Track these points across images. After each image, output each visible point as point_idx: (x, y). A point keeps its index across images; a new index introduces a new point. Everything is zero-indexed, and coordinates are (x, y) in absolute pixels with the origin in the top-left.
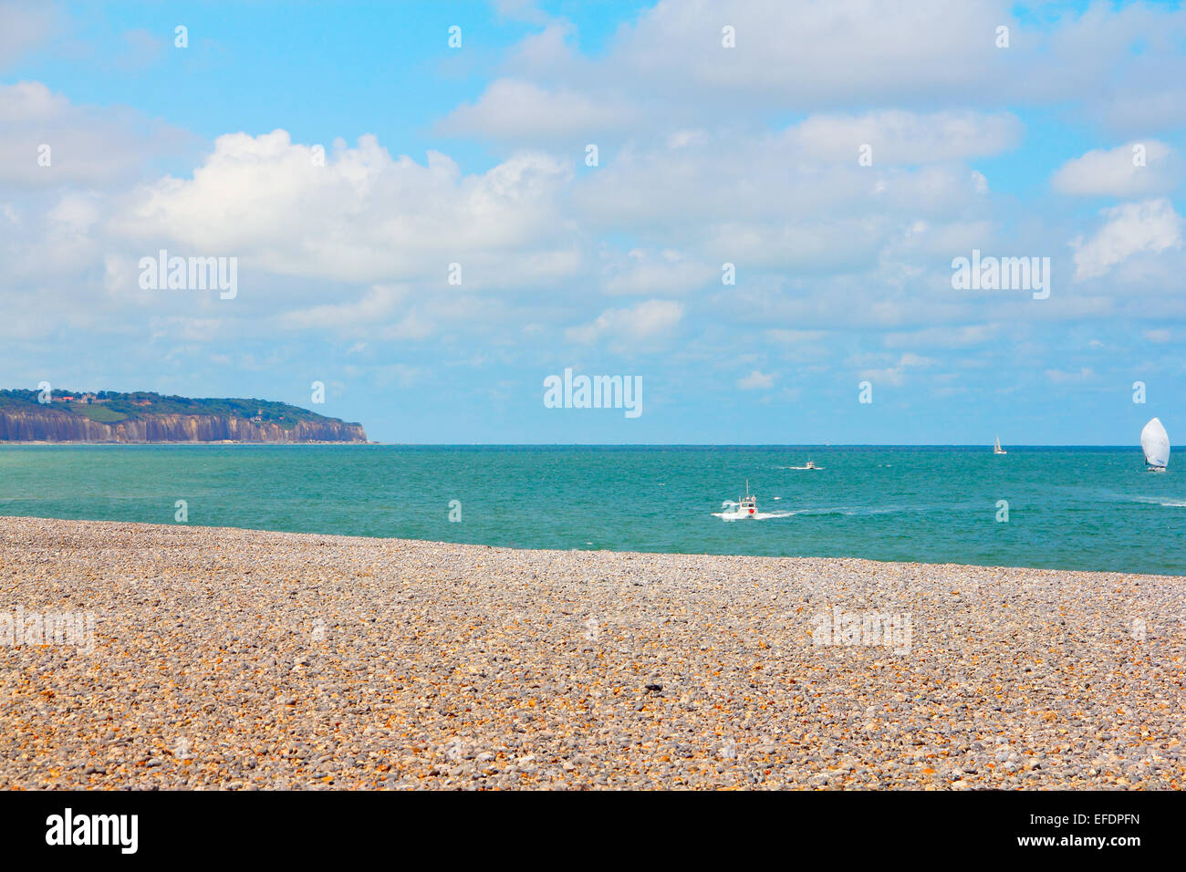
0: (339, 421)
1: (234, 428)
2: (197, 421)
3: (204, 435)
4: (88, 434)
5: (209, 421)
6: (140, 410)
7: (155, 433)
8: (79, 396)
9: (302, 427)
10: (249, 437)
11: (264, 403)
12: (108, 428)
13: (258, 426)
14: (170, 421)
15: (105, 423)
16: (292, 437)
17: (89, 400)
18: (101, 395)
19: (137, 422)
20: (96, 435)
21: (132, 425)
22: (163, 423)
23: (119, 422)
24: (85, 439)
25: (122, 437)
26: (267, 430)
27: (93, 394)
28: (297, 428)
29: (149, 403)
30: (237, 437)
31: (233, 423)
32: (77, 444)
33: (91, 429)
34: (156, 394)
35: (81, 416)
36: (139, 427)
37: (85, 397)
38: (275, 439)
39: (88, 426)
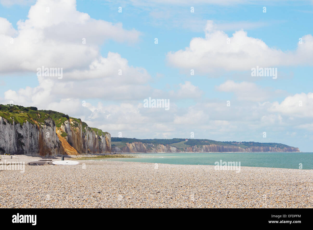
0: (293, 147)
1: (271, 149)
2: (262, 147)
3: (264, 151)
4: (240, 151)
5: (265, 148)
6: (251, 145)
7: (254, 150)
8: (238, 143)
9: (285, 149)
10: (274, 151)
11: (277, 144)
12: (244, 149)
13: (276, 149)
14: (256, 148)
15: (244, 148)
16: (283, 151)
17: (240, 143)
18: (243, 142)
19: (250, 148)
20: (242, 151)
21: (249, 149)
22: (255, 148)
23: (246, 148)
24: (239, 151)
25: (247, 151)
26: (277, 149)
27: (241, 142)
28: (284, 149)
29: (252, 144)
30: (271, 151)
31: (270, 148)
32: (238, 152)
33: (241, 149)
34: (254, 142)
35: (239, 147)
36: (250, 149)
37: (239, 143)
38: (279, 151)
39: (240, 149)
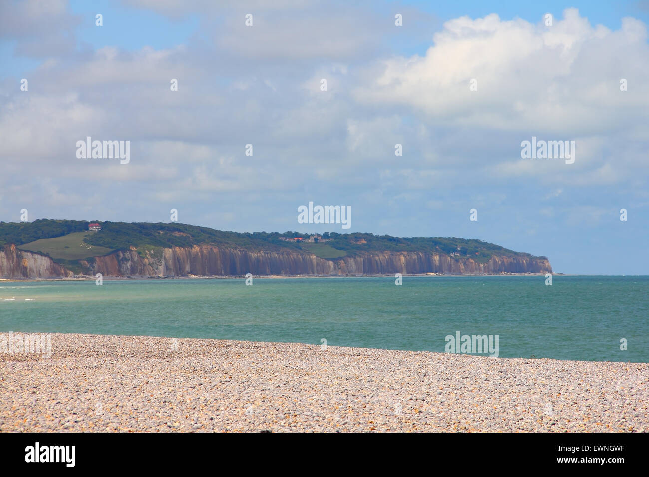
0: (528, 255)
1: (437, 263)
2: (405, 257)
3: (412, 269)
4: (315, 270)
5: (416, 257)
6: (359, 248)
7: (370, 268)
8: (307, 236)
9: (495, 261)
10: (450, 271)
11: (462, 240)
12: (331, 263)
13: (457, 261)
14: (382, 258)
15: (329, 260)
16: (487, 270)
17: (316, 240)
18: (326, 235)
19: (355, 259)
20: (322, 270)
21: (352, 261)
22: (377, 259)
23: (341, 259)
24: (313, 273)
25: (343, 271)
26: (465, 264)
27: (319, 235)
28: (491, 262)
29: (365, 242)
30: (439, 270)
31: (436, 258)
32: (305, 277)
33: (317, 264)
34: (371, 235)
35: (309, 254)
36: (356, 262)
37: (312, 238)
38: (472, 272)
39: (314, 262)
